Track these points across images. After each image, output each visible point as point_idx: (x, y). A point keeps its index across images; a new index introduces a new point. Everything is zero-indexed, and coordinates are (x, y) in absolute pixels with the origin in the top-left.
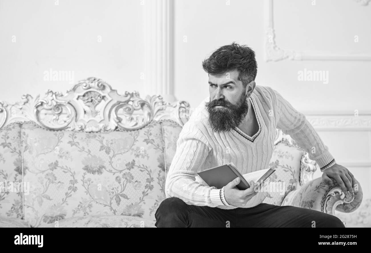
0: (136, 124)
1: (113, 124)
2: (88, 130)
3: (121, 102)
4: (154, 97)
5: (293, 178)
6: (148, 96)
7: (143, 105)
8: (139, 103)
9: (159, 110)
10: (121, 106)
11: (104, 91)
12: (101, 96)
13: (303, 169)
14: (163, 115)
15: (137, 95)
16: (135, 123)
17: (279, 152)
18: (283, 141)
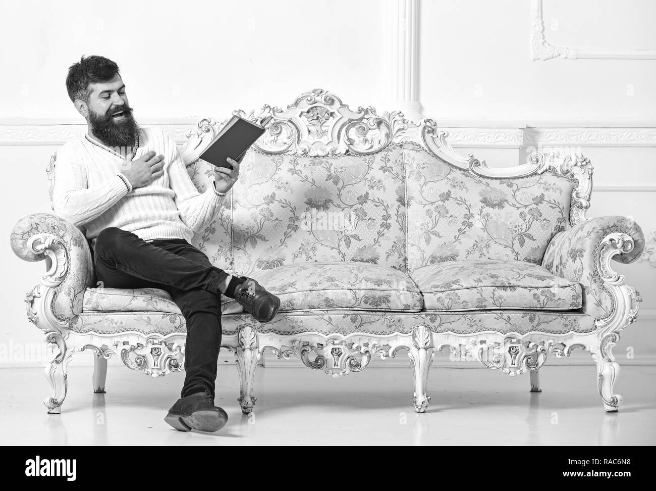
0: (372, 147)
1: (342, 148)
2: (312, 153)
3: (353, 120)
4: (393, 114)
5: (561, 217)
6: (386, 113)
7: (379, 123)
8: (375, 121)
9: (399, 130)
10: (354, 125)
11: (332, 106)
12: (329, 112)
13: (573, 204)
14: (404, 135)
15: (373, 111)
16: (370, 145)
17: (545, 184)
18: (550, 169)
